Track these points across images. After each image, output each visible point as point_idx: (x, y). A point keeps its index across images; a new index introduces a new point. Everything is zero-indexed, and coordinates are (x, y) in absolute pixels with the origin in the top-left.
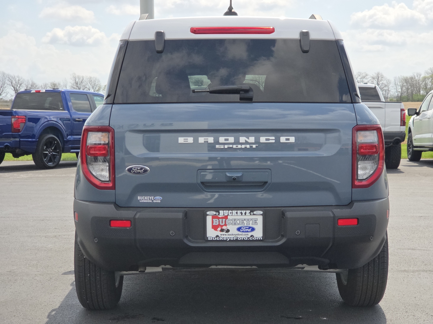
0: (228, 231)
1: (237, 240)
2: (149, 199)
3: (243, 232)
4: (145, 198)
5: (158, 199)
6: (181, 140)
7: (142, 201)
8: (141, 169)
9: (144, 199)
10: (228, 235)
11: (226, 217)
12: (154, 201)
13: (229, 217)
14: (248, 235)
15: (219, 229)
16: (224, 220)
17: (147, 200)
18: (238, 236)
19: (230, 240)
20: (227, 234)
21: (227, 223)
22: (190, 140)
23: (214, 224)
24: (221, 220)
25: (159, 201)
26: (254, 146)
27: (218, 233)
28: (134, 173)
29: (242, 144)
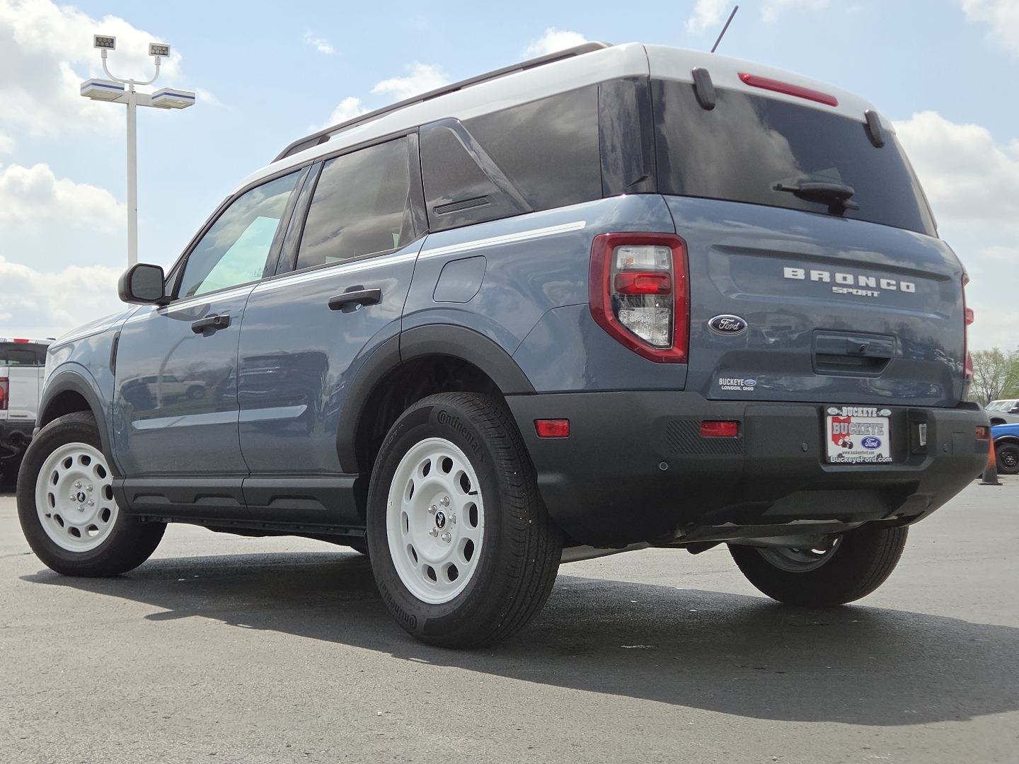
0: (851, 446)
1: (864, 463)
2: (737, 383)
3: (868, 447)
4: (729, 382)
5: (749, 385)
6: (788, 272)
7: (726, 388)
8: (734, 323)
9: (729, 384)
10: (853, 453)
11: (848, 420)
12: (745, 389)
13: (853, 420)
14: (873, 453)
15: (841, 442)
16: (846, 424)
17: (734, 386)
18: (865, 456)
19: (857, 463)
20: (849, 450)
21: (850, 432)
22: (800, 274)
23: (835, 433)
24: (842, 424)
25: (752, 389)
26: (876, 294)
27: (841, 450)
28: (724, 330)
29: (862, 288)
